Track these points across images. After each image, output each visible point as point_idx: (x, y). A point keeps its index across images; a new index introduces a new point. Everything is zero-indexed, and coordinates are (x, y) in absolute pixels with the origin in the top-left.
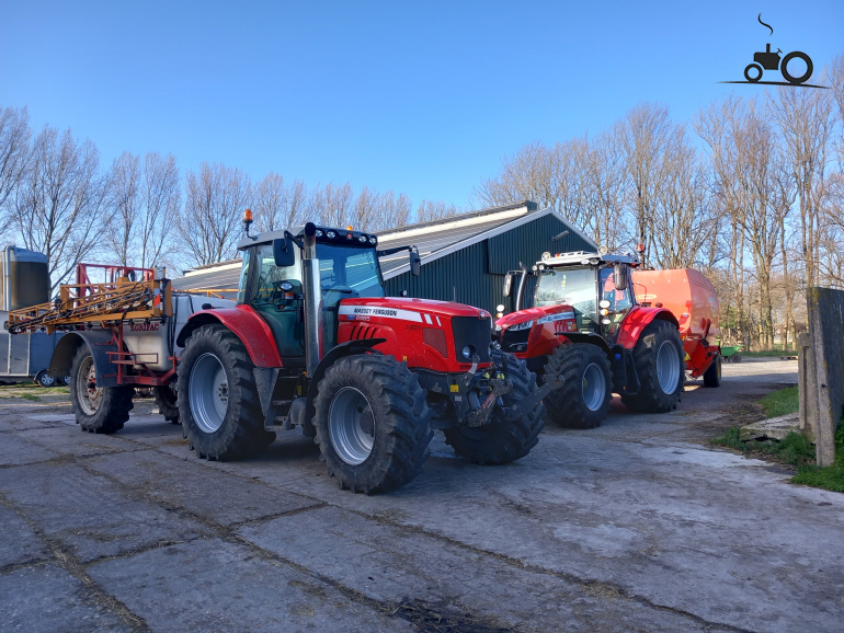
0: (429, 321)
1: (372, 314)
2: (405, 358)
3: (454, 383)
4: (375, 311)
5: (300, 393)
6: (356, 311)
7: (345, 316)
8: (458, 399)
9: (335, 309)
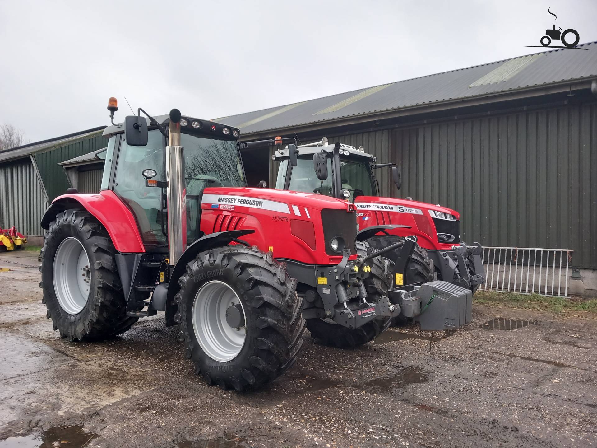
0: (297, 212)
1: (236, 204)
2: (271, 248)
3: (322, 276)
4: (240, 201)
5: (162, 279)
6: (220, 200)
7: (209, 205)
8: (326, 291)
9: (198, 198)
